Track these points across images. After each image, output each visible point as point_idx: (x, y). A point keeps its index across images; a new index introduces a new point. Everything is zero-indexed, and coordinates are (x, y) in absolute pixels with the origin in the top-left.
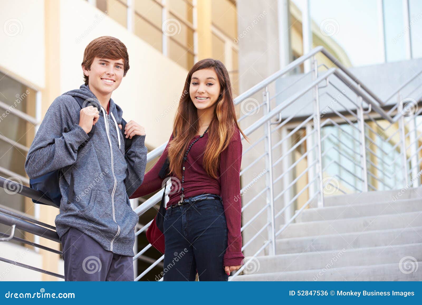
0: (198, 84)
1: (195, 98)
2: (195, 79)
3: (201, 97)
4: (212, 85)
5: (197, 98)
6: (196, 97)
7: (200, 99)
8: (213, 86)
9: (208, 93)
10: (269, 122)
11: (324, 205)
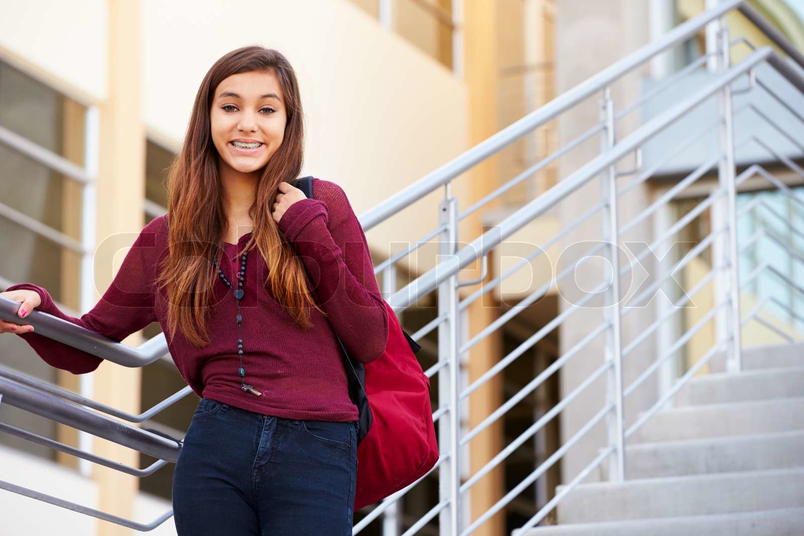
0: (234, 107)
1: (230, 145)
2: (230, 98)
3: (246, 143)
4: (273, 111)
5: (233, 145)
6: (232, 143)
7: (243, 147)
8: (275, 114)
9: (263, 132)
10: (612, 170)
11: (742, 368)
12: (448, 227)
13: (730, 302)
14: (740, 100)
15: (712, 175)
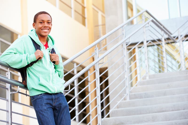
10: (125, 42)
11: (149, 79)
12: (97, 53)
13: (147, 66)
14: (147, 28)
15: (142, 43)
